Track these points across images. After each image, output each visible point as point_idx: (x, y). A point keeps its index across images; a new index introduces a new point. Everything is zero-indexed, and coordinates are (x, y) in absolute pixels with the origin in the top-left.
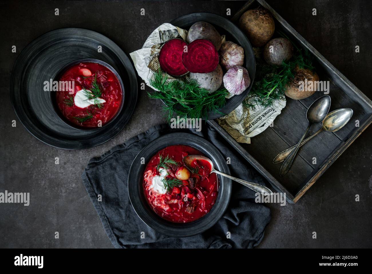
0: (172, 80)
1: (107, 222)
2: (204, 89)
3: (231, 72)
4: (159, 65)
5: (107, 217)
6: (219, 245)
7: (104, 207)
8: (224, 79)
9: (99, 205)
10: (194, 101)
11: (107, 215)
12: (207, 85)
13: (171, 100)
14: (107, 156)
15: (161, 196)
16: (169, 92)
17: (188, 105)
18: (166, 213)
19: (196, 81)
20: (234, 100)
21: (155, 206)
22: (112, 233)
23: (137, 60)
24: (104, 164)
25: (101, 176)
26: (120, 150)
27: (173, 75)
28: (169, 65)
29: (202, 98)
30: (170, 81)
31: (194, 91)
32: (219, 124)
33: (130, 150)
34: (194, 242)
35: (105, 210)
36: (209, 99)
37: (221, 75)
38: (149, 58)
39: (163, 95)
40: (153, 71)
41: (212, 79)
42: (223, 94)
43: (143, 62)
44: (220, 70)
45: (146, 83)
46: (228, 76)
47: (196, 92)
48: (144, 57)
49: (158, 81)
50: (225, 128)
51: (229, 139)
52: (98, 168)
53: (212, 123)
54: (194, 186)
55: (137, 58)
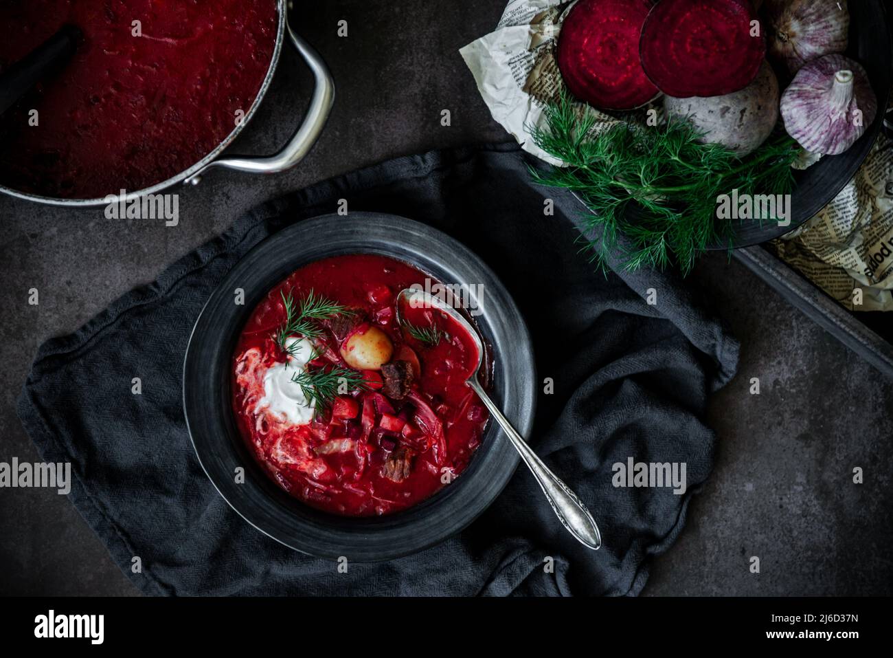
0: (607, 124)
1: (125, 546)
2: (719, 146)
3: (806, 81)
4: (557, 79)
5: (121, 529)
6: (522, 568)
7: (106, 501)
8: (784, 108)
9: (89, 494)
10: (685, 188)
11: (123, 523)
12: (730, 134)
13: (606, 193)
14: (97, 330)
15: (295, 430)
16: (597, 167)
17: (664, 204)
18: (317, 485)
19: (689, 121)
20: (822, 174)
21: (279, 467)
22: (150, 578)
23: (483, 68)
24: (90, 356)
25: (84, 399)
26: (142, 306)
27: (608, 107)
28: (595, 75)
29: (713, 176)
30: (598, 129)
31: (681, 156)
32: (781, 255)
33: (177, 304)
34: (438, 571)
35: (112, 511)
36: (736, 176)
37: (774, 95)
38: (525, 61)
39: (581, 175)
40: (540, 103)
41: (743, 112)
42: (784, 157)
43: (506, 74)
44: (768, 78)
45: (520, 142)
46: (798, 97)
47: (689, 160)
48: (510, 56)
49: (562, 132)
50: (800, 268)
51: (819, 304)
52: (69, 373)
53: (755, 256)
54: (402, 388)
55: (483, 61)
